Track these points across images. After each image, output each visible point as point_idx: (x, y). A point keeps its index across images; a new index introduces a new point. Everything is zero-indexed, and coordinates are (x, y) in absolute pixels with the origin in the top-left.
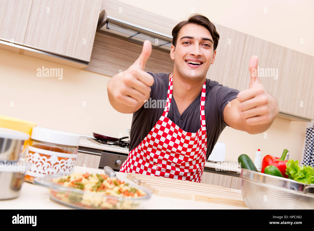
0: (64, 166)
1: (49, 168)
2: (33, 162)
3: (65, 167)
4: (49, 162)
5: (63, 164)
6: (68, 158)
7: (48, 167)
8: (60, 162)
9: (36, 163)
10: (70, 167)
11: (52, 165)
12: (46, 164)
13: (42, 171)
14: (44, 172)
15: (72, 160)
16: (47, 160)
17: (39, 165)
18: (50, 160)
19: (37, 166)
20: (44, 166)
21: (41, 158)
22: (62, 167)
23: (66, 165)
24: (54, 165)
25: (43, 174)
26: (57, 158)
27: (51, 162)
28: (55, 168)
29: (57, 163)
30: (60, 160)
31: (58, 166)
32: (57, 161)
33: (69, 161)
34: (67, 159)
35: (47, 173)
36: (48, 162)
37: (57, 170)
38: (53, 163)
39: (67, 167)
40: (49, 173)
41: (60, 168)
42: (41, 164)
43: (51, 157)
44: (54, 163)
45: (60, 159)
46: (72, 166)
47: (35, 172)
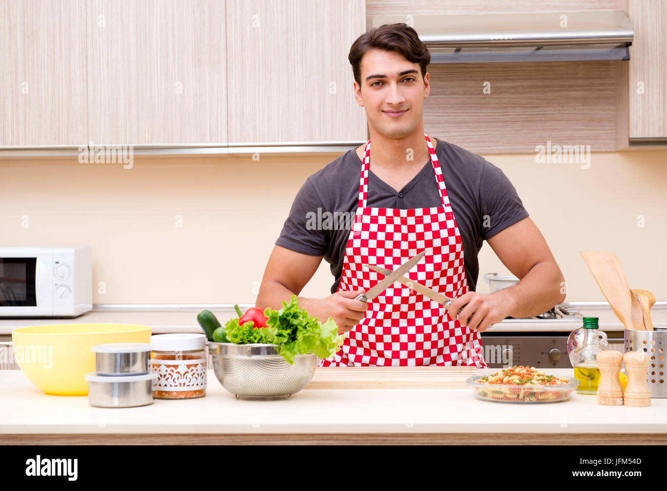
0: (194, 374)
1: (180, 379)
2: (161, 376)
3: (196, 375)
4: (179, 373)
5: (193, 372)
6: (198, 364)
7: (178, 378)
8: (189, 370)
9: (165, 376)
10: (201, 374)
11: (182, 375)
12: (175, 376)
13: (173, 384)
14: (176, 384)
15: (201, 366)
16: (175, 371)
17: (168, 378)
18: (178, 370)
19: (166, 380)
20: (173, 378)
21: (169, 370)
22: (193, 375)
23: (196, 373)
24: (184, 374)
25: (175, 386)
26: (185, 366)
27: (181, 373)
28: (186, 378)
29: (187, 372)
30: (189, 369)
31: (189, 375)
32: (186, 369)
33: (199, 367)
34: (196, 365)
35: (179, 385)
36: (176, 373)
37: (188, 380)
38: (182, 372)
39: (198, 374)
40: (180, 384)
41: (191, 377)
42: (170, 376)
43: (179, 366)
44: (184, 373)
45: (189, 366)
46: (204, 373)
47: (166, 386)
